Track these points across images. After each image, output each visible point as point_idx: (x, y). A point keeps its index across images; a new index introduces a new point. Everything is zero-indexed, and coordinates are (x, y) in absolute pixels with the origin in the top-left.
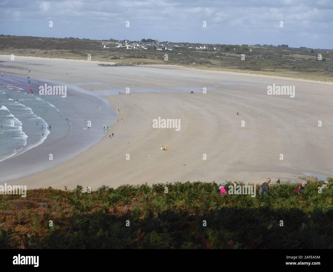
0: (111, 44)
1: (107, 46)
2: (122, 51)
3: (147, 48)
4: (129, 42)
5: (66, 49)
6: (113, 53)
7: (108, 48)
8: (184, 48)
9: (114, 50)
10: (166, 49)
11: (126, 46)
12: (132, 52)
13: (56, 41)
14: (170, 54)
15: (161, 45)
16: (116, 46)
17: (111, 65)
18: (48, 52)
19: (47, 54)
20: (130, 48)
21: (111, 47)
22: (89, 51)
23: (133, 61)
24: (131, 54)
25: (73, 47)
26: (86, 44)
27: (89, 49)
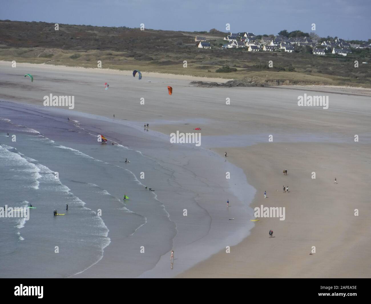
0: (215, 41)
1: (206, 46)
2: (238, 55)
3: (291, 51)
4: (252, 37)
5: (118, 50)
6: (220, 59)
7: (207, 48)
9: (222, 53)
10: (333, 52)
11: (247, 45)
12: (260, 58)
13: (95, 32)
14: (345, 63)
15: (322, 44)
16: (224, 46)
17: (219, 84)
18: (79, 56)
19: (79, 58)
20: (254, 50)
21: (215, 47)
22: (168, 54)
23: (265, 76)
24: (259, 61)
25: (132, 45)
26: (159, 40)
27: (167, 51)
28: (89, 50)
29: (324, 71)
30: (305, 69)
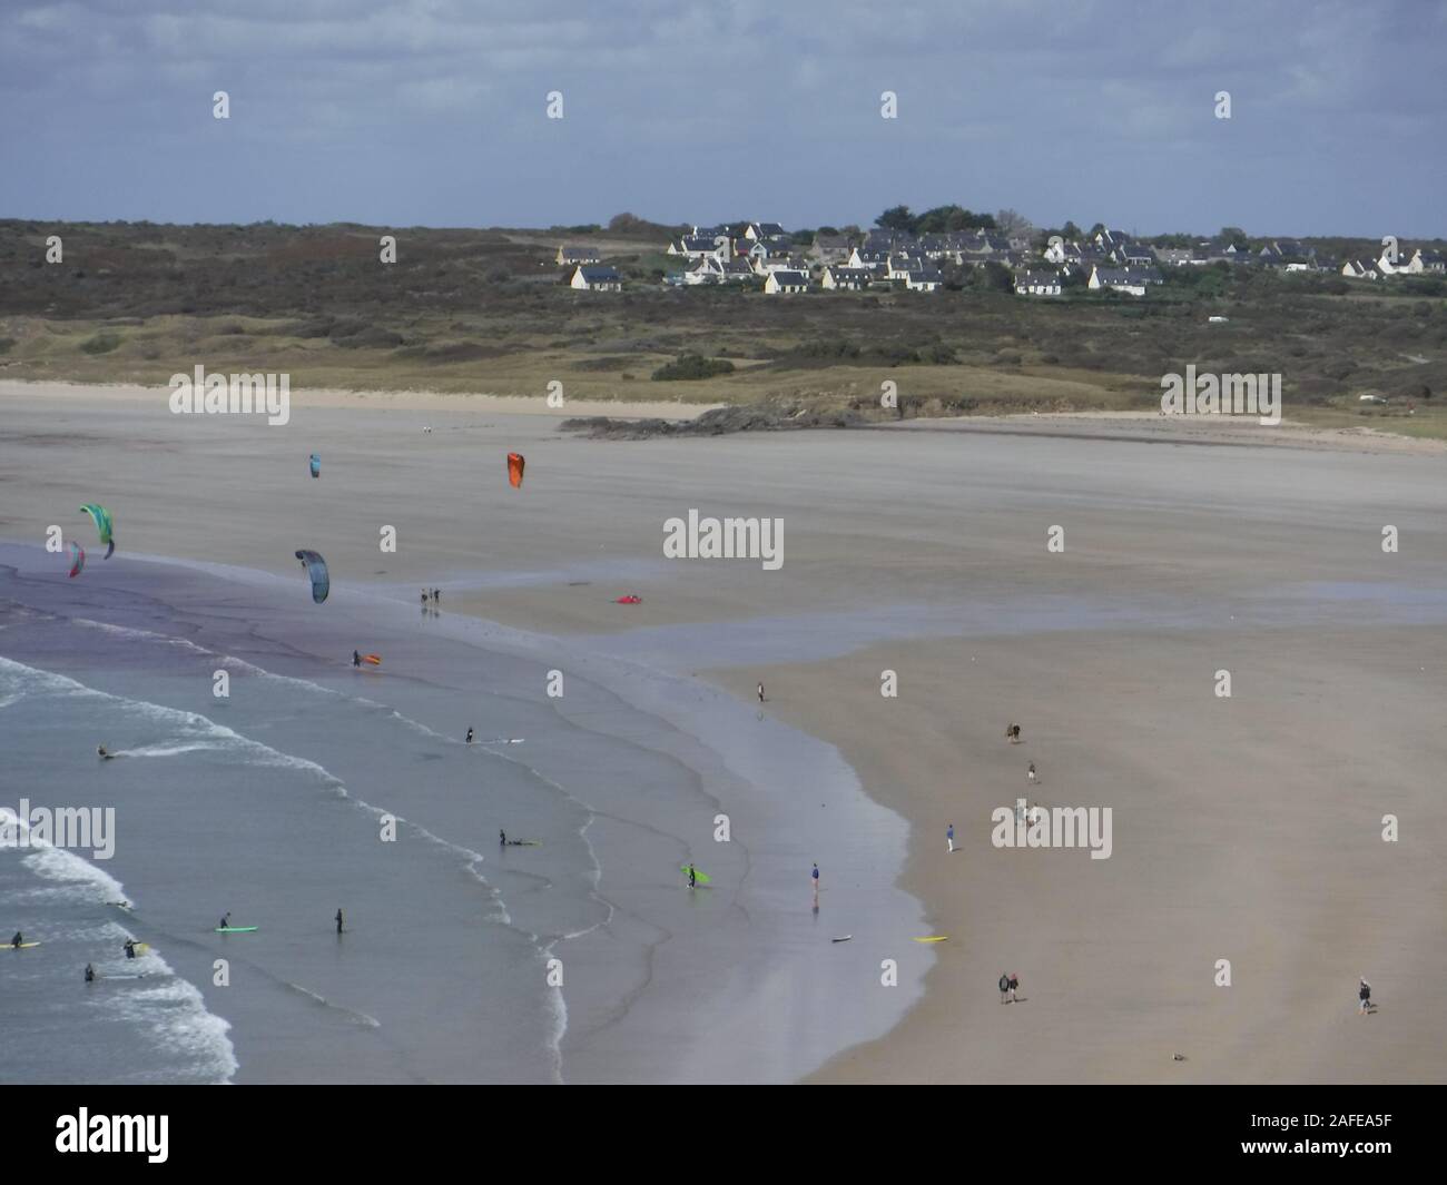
0: (634, 259)
1: (602, 279)
2: (730, 311)
3: (931, 286)
4: (775, 238)
5: (261, 311)
6: (661, 330)
7: (605, 288)
8: (1248, 277)
9: (665, 305)
10: (1094, 283)
11: (759, 269)
12: (815, 319)
13: (169, 246)
14: (1141, 324)
16: (670, 276)
17: (671, 423)
18: (117, 342)
19: (114, 352)
20: (788, 289)
21: (635, 283)
22: (458, 318)
23: (848, 385)
24: (814, 331)
25: (313, 291)
26: (420, 267)
27: (455, 306)
28: (151, 316)
29: (1066, 355)
30: (994, 353)
